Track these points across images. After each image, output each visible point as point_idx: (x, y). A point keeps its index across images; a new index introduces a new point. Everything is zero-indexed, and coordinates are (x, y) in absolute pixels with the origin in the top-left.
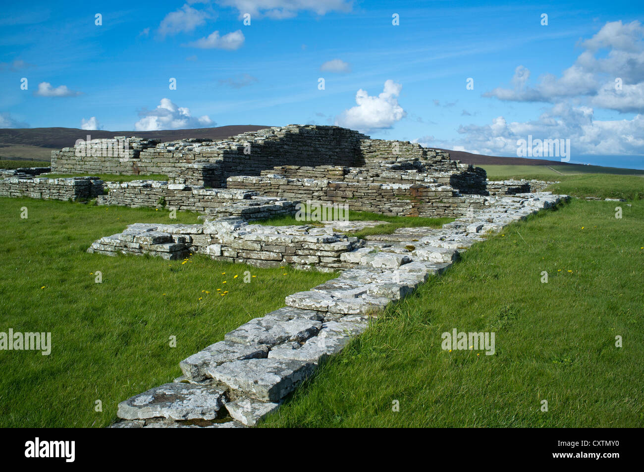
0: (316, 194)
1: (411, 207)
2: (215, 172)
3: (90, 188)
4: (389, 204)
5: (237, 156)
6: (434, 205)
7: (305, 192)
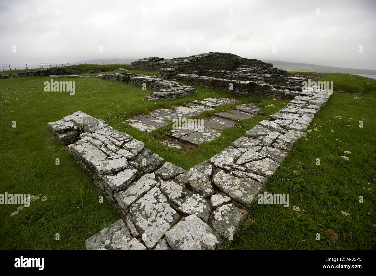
0: (208, 84)
1: (248, 92)
2: (173, 72)
3: (129, 78)
4: (238, 90)
5: (185, 65)
6: (259, 92)
7: (203, 82)
